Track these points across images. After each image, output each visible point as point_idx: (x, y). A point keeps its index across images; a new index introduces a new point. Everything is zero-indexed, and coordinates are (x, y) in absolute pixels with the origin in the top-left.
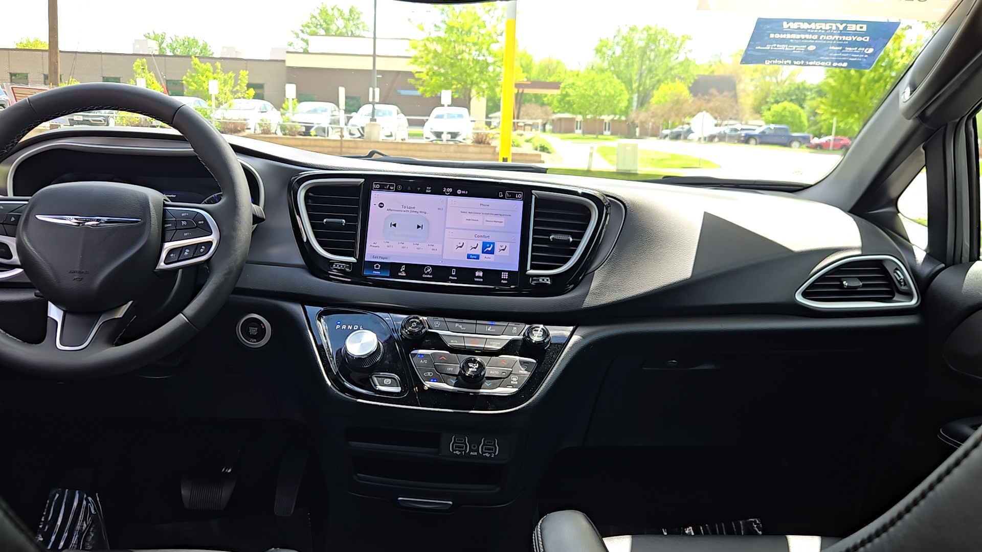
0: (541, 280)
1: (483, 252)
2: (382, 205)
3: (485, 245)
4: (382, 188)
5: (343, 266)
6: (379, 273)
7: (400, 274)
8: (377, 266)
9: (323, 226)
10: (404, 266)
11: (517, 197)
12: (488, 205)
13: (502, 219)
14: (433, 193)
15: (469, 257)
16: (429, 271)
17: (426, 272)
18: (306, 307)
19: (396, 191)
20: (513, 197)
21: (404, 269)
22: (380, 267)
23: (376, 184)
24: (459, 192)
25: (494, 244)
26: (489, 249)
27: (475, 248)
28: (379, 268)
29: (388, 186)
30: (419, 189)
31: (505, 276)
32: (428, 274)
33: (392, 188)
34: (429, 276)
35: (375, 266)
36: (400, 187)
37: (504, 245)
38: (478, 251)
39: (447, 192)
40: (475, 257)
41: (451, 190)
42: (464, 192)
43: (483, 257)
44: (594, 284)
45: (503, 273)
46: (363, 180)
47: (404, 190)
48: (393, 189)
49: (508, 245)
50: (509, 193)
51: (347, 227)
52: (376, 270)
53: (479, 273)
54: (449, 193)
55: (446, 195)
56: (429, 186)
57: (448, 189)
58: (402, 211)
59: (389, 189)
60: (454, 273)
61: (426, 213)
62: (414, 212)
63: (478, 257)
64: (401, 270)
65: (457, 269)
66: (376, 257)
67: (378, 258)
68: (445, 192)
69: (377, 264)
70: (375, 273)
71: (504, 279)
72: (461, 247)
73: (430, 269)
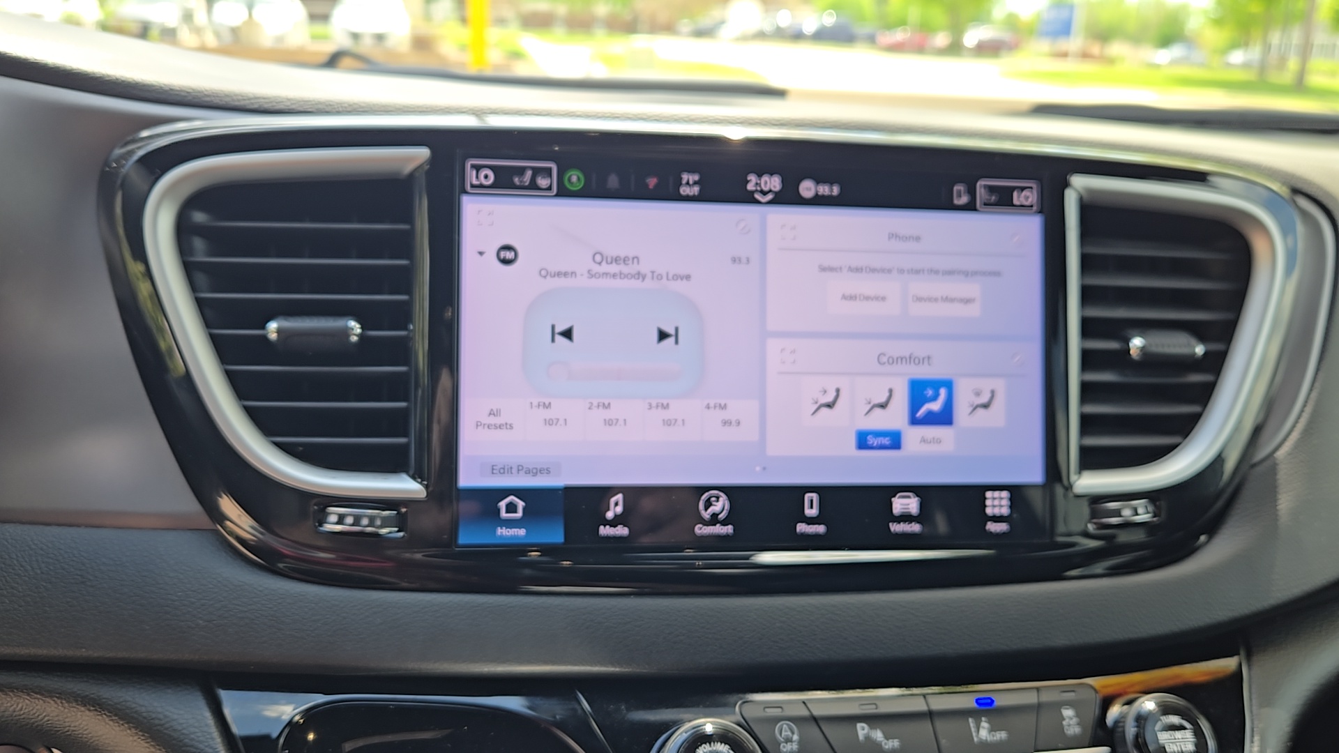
0: (1127, 513)
1: (914, 421)
2: (510, 255)
3: (919, 392)
4: (505, 182)
5: (372, 520)
6: (522, 532)
7: (604, 531)
8: (511, 508)
9: (264, 350)
10: (619, 497)
11: (1016, 202)
12: (918, 239)
13: (971, 289)
14: (707, 196)
15: (863, 445)
16: (716, 507)
17: (706, 515)
18: (224, 695)
19: (563, 193)
20: (1003, 200)
21: (619, 509)
22: (525, 509)
23: (478, 168)
24: (807, 188)
25: (949, 385)
26: (936, 406)
27: (883, 406)
28: (519, 514)
29: (529, 173)
30: (652, 182)
31: (997, 504)
32: (714, 520)
33: (543, 182)
34: (719, 529)
35: (503, 504)
36: (575, 178)
37: (986, 385)
38: (895, 418)
39: (764, 193)
40: (886, 441)
41: (774, 183)
42: (824, 190)
43: (914, 437)
44: (1285, 503)
45: (989, 494)
46: (423, 153)
47: (594, 191)
48: (550, 188)
49: (999, 385)
50: (991, 189)
51: (367, 350)
52: (510, 523)
53: (905, 504)
54: (770, 197)
55: (758, 202)
56: (691, 171)
57: (765, 178)
58: (591, 275)
59: (533, 186)
60: (811, 512)
61: (688, 277)
62: (640, 276)
63: (895, 441)
64: (610, 515)
65: (823, 491)
66: (505, 470)
67: (514, 471)
68: (753, 192)
69: (511, 498)
70: (503, 532)
71: (997, 519)
72: (830, 405)
73: (721, 499)
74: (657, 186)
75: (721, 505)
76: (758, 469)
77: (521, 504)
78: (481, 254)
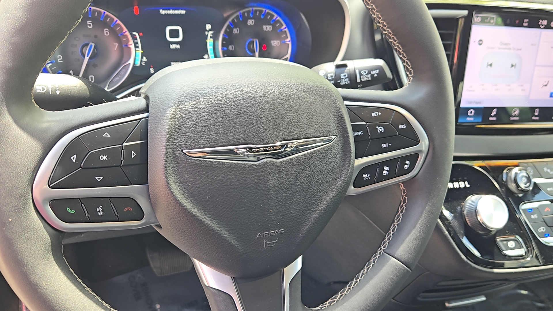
2: (481, 42)
4: (484, 21)
6: (472, 119)
7: (491, 119)
8: (471, 112)
10: (495, 110)
14: (529, 26)
15: (551, 96)
16: (516, 113)
17: (513, 115)
19: (496, 24)
21: (495, 113)
22: (474, 113)
23: (477, 16)
24: (552, 24)
28: (472, 114)
29: (489, 19)
30: (517, 21)
32: (515, 116)
33: (492, 21)
34: (516, 118)
35: (469, 112)
36: (499, 20)
39: (543, 25)
41: (545, 22)
46: (466, 12)
48: (493, 23)
52: (471, 117)
54: (544, 26)
55: (540, 28)
56: (527, 19)
57: (544, 21)
58: (499, 48)
59: (489, 22)
60: (536, 114)
61: (520, 49)
62: (510, 49)
64: (492, 114)
65: (541, 108)
66: (471, 102)
67: (473, 103)
68: (540, 25)
69: (471, 110)
70: (469, 119)
72: (546, 85)
73: (517, 111)
74: (518, 23)
76: (526, 103)
77: (473, 111)
78: (474, 42)
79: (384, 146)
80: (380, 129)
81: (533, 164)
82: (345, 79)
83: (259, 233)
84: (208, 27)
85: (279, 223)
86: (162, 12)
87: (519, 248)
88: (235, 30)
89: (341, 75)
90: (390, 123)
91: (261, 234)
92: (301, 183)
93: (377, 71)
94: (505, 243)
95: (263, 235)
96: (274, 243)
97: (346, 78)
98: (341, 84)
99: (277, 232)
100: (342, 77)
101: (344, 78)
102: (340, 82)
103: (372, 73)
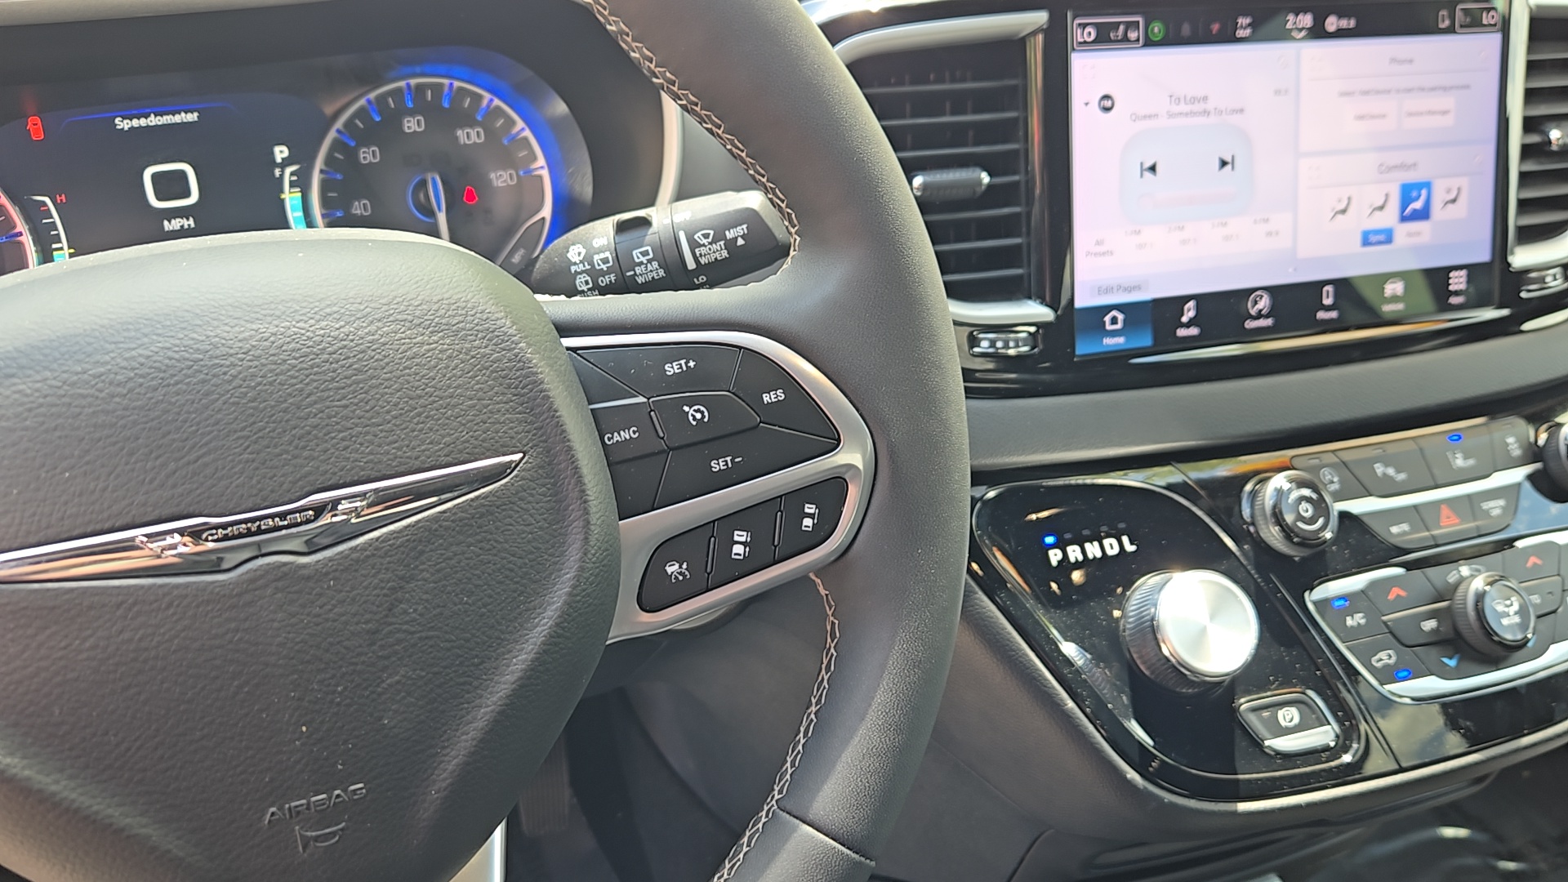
1: (1404, 219)
2: (1108, 103)
3: (1408, 193)
4: (1104, 38)
5: (1007, 342)
6: (1121, 340)
7: (1182, 332)
8: (1114, 321)
10: (1191, 304)
11: (1485, 22)
12: (1411, 61)
13: (1447, 101)
14: (1256, 36)
15: (1366, 242)
16: (1260, 305)
17: (1253, 312)
19: (1149, 43)
20: (1475, 21)
21: (1191, 314)
22: (1125, 321)
23: (1084, 26)
24: (1332, 24)
25: (1428, 185)
26: (1418, 205)
27: (1381, 208)
28: (1119, 326)
29: (1122, 28)
30: (1215, 27)
31: (1458, 281)
33: (1133, 35)
34: (1262, 323)
35: (1107, 319)
36: (1157, 28)
37: (1455, 183)
38: (1388, 218)
39: (1301, 30)
40: (1381, 237)
41: (1307, 20)
42: (1345, 23)
43: (1405, 234)
45: (1452, 274)
46: (1043, 17)
47: (1173, 40)
48: (1138, 40)
49: (1463, 182)
50: (1466, 11)
51: (992, 196)
52: (1114, 333)
53: (1394, 288)
54: (1303, 33)
55: (1294, 39)
56: (1245, 15)
57: (1300, 16)
58: (1171, 115)
59: (1125, 39)
60: (1328, 301)
61: (1242, 111)
62: (1206, 113)
63: (1387, 237)
64: (1185, 319)
65: (1337, 283)
66: (1109, 290)
67: (1115, 290)
68: (1291, 30)
69: (1114, 313)
70: (1110, 342)
71: (1457, 293)
72: (1343, 211)
73: (1264, 299)
74: (1220, 30)
75: (1264, 303)
76: (1290, 270)
77: (1121, 317)
78: (1087, 104)
79: (717, 465)
80: (693, 413)
81: (1337, 457)
82: (649, 265)
83: (272, 806)
84: (281, 152)
85: (341, 765)
86: (123, 124)
87: (1317, 724)
88: (364, 152)
89: (634, 253)
90: (729, 391)
91: (281, 808)
92: (406, 623)
93: (742, 229)
94: (1266, 714)
95: (287, 812)
96: (333, 834)
97: (649, 261)
98: (640, 280)
99: (338, 796)
100: (638, 258)
101: (645, 262)
102: (635, 274)
103: (730, 235)
